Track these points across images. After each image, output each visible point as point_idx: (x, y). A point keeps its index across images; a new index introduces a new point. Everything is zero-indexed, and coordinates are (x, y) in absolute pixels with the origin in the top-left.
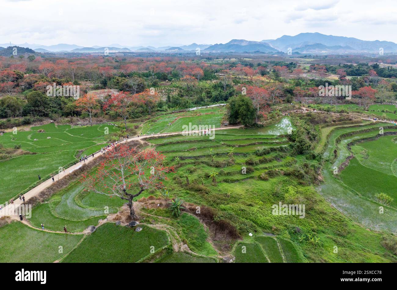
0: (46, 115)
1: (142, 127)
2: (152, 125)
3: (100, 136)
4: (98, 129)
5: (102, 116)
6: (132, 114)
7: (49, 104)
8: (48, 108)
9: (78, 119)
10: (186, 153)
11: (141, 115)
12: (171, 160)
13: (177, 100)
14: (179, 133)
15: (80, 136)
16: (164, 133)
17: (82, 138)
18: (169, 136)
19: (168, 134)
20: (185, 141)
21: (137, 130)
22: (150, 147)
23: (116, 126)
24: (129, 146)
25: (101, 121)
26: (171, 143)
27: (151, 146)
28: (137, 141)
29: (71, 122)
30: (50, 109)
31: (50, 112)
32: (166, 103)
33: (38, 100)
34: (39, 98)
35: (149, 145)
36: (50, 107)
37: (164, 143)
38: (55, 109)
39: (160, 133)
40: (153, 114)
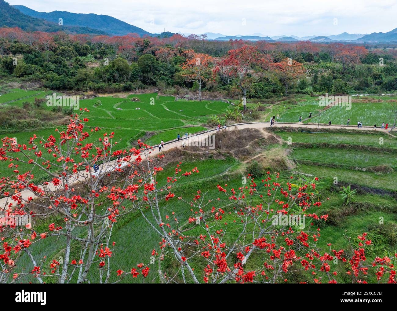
0: (154, 84)
1: (271, 109)
2: (289, 108)
3: (204, 116)
4: (206, 106)
5: (218, 91)
6: (260, 93)
7: (159, 71)
8: (157, 75)
9: (187, 92)
10: (364, 176)
11: (272, 94)
12: (327, 189)
13: (329, 82)
14: (344, 127)
15: (178, 112)
16: (311, 123)
17: (177, 115)
18: (322, 130)
19: (320, 127)
20: (359, 146)
21: (261, 112)
22: (280, 148)
23: (232, 105)
24: (239, 138)
25: (215, 97)
26: (326, 146)
27: (283, 146)
28: (257, 131)
29: (177, 93)
30: (160, 76)
31: (159, 80)
32: (311, 85)
33: (149, 64)
34: (149, 62)
35: (278, 141)
36: (161, 74)
37: (310, 142)
38: (166, 78)
39: (303, 122)
40: (291, 95)
